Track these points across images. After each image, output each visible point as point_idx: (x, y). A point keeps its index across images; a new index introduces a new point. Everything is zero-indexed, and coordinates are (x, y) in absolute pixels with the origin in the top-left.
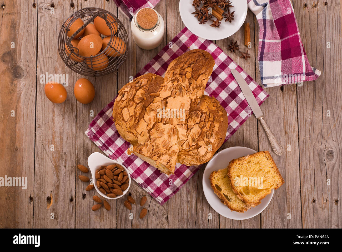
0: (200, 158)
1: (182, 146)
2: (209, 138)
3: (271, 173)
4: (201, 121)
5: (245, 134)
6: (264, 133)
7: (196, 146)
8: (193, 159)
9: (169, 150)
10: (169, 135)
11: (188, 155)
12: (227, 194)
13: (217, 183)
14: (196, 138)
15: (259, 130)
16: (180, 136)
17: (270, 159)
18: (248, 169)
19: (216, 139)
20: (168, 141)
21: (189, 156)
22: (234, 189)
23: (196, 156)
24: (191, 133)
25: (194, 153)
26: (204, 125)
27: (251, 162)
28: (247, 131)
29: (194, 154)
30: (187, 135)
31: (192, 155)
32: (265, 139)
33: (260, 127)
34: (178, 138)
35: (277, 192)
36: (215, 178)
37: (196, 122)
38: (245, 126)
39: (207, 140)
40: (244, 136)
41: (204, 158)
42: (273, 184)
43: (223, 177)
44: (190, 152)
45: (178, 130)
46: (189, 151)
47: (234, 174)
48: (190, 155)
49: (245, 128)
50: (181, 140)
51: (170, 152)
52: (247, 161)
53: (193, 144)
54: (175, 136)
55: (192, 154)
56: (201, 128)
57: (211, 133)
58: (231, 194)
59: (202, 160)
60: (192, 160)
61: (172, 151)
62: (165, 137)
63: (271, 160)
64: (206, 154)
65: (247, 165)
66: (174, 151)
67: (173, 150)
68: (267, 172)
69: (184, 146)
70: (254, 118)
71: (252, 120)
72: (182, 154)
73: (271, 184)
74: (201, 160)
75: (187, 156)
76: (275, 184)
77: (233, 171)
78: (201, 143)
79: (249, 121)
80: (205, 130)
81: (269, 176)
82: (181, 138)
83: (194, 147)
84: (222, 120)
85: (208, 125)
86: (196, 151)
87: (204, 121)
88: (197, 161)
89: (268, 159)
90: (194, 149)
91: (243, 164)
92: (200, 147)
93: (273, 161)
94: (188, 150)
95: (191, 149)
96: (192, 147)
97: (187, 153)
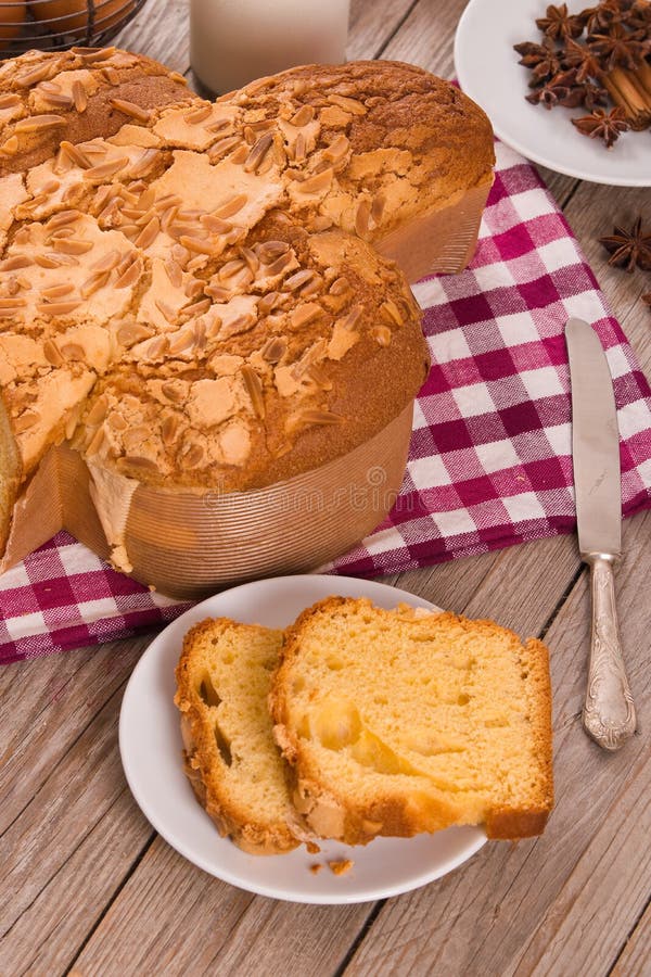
0: (183, 437)
1: (130, 348)
2: (275, 365)
3: (506, 730)
4: (279, 287)
5: (482, 593)
6: (583, 629)
7: (193, 365)
8: (148, 426)
9: (62, 328)
10: (101, 275)
11: (137, 395)
12: (237, 733)
13: (214, 668)
14: (219, 337)
15: (564, 607)
16: (147, 304)
17: (538, 680)
18: (403, 661)
19: (305, 390)
20: (75, 295)
21: (137, 400)
22: (276, 693)
23: (168, 413)
24: (206, 319)
25: (170, 394)
26: (286, 306)
27: (434, 644)
28: (501, 588)
29: (163, 399)
30: (183, 317)
31: (157, 401)
32: (569, 654)
33: (575, 599)
34: (133, 307)
35: (500, 895)
36: (215, 642)
37: (257, 284)
38: (503, 566)
39: (264, 367)
40: (476, 599)
41: (201, 442)
42: (488, 783)
43: (261, 659)
44: (150, 382)
45: (155, 280)
46: (154, 377)
47: (315, 645)
48: (146, 398)
49: (497, 572)
50: (141, 318)
51: (62, 340)
52: (416, 630)
53: (187, 353)
54: (122, 285)
55: (158, 394)
56: (264, 312)
57: (295, 346)
58: (252, 742)
59: (192, 447)
60: (143, 430)
61: (70, 346)
62: (77, 276)
63: (541, 685)
64: (220, 429)
65: (406, 645)
66: (81, 349)
67: (76, 341)
68: (489, 724)
69: (141, 353)
70: (568, 555)
71: (555, 557)
72: (111, 384)
73: (479, 780)
74: (186, 449)
75: (128, 397)
76: (497, 786)
77: (323, 632)
78: (225, 363)
79: (535, 555)
80: (276, 320)
81: (487, 737)
82: (147, 314)
83: (182, 367)
84: (382, 340)
85: (302, 312)
86: (180, 386)
87: (296, 293)
88: (160, 447)
89: (524, 676)
90: (182, 375)
91: (388, 629)
92: (214, 376)
93: (547, 691)
94: (146, 371)
95: (164, 369)
96: (174, 364)
97: (135, 381)
